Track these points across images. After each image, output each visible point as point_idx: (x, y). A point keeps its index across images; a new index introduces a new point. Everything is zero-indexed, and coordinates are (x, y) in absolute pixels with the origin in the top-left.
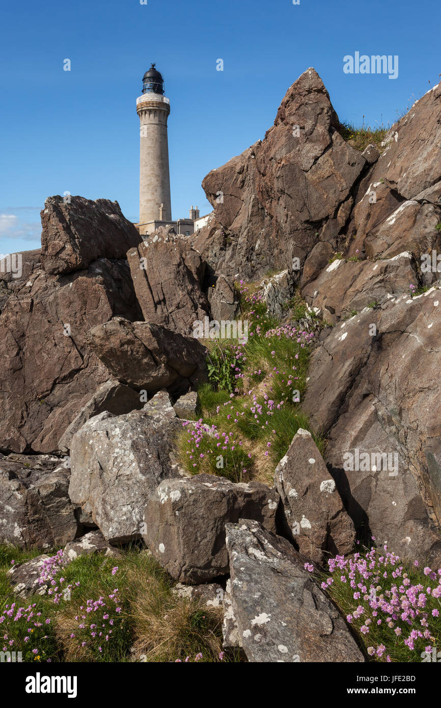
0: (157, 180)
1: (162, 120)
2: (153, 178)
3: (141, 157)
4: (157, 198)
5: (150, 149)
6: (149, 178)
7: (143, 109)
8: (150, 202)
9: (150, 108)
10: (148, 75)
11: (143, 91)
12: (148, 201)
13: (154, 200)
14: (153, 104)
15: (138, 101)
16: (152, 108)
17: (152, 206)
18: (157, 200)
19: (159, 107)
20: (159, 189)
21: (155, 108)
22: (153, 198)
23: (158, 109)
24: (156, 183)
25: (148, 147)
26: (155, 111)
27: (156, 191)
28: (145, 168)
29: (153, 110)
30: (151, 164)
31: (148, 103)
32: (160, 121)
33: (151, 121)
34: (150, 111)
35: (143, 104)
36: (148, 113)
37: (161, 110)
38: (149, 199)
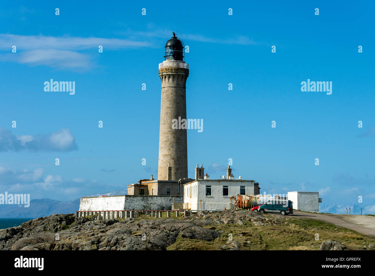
0: (174, 137)
1: (180, 83)
2: (170, 135)
3: (161, 116)
4: (173, 154)
5: (169, 109)
6: (166, 135)
7: (163, 74)
8: (167, 157)
9: (169, 73)
10: (169, 44)
11: (166, 57)
12: (165, 156)
13: (170, 155)
14: (172, 70)
15: (160, 66)
16: (170, 73)
17: (168, 160)
18: (173, 155)
19: (177, 72)
20: (175, 145)
22: (170, 153)
23: (176, 74)
24: (173, 140)
25: (166, 107)
26: (174, 76)
27: (172, 147)
28: (163, 126)
29: (172, 75)
30: (168, 122)
31: (167, 69)
32: (178, 84)
33: (170, 84)
34: (169, 76)
35: (163, 69)
36: (167, 77)
37: (179, 74)
38: (166, 154)
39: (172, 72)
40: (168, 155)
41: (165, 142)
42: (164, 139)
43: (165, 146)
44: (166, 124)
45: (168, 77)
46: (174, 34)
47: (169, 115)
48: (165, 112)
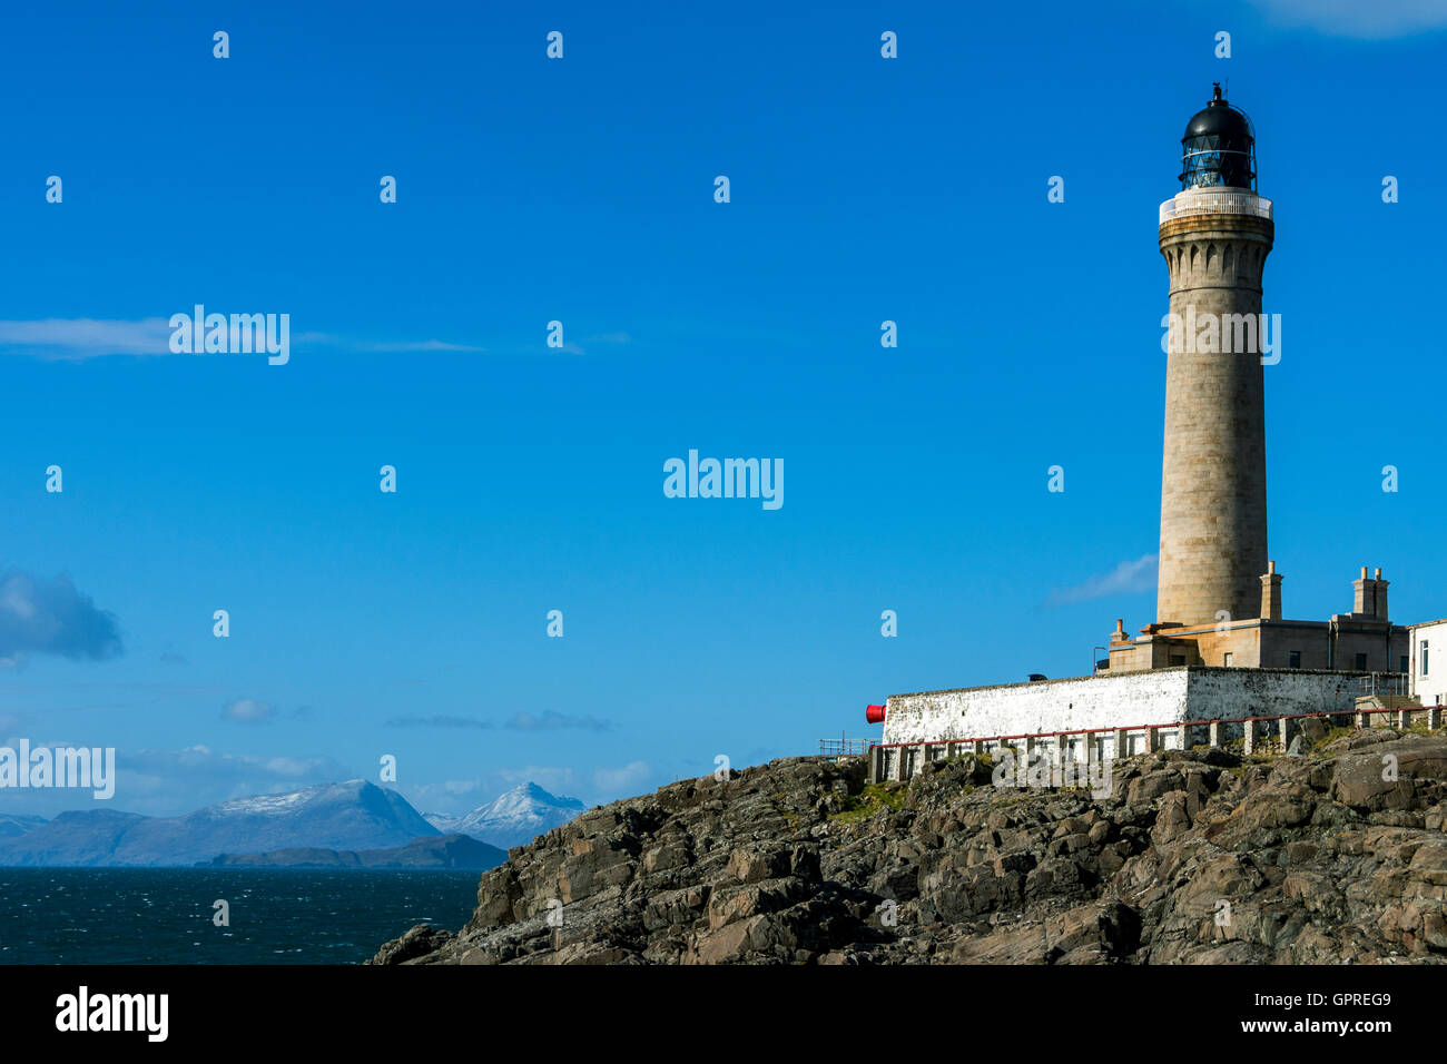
0: (1229, 476)
1: (1249, 275)
2: (1214, 467)
3: (1170, 398)
4: (1226, 536)
5: (1208, 371)
6: (1199, 468)
7: (1187, 238)
8: (1202, 548)
9: (1210, 235)
10: (1200, 129)
11: (1185, 180)
12: (1193, 544)
13: (1217, 541)
14: (1222, 222)
15: (1165, 214)
16: (1217, 235)
17: (1209, 561)
18: (1224, 541)
19: (1240, 232)
21: (1227, 235)
22: (1215, 535)
23: (1237, 240)
24: (1225, 485)
25: (1198, 364)
26: (1228, 246)
27: (1223, 510)
28: (1186, 433)
29: (1221, 241)
30: (1207, 420)
31: (1204, 218)
32: (1243, 278)
33: (1212, 278)
34: (1211, 246)
35: (1185, 221)
36: (1202, 250)
37: (1249, 241)
38: (1198, 539)
39: (1223, 231)
40: (1209, 539)
41: (1194, 492)
42: (1189, 482)
43: (1194, 506)
44: (1198, 427)
45: (1205, 250)
46: (1218, 91)
47: (1208, 392)
48: (1191, 382)
